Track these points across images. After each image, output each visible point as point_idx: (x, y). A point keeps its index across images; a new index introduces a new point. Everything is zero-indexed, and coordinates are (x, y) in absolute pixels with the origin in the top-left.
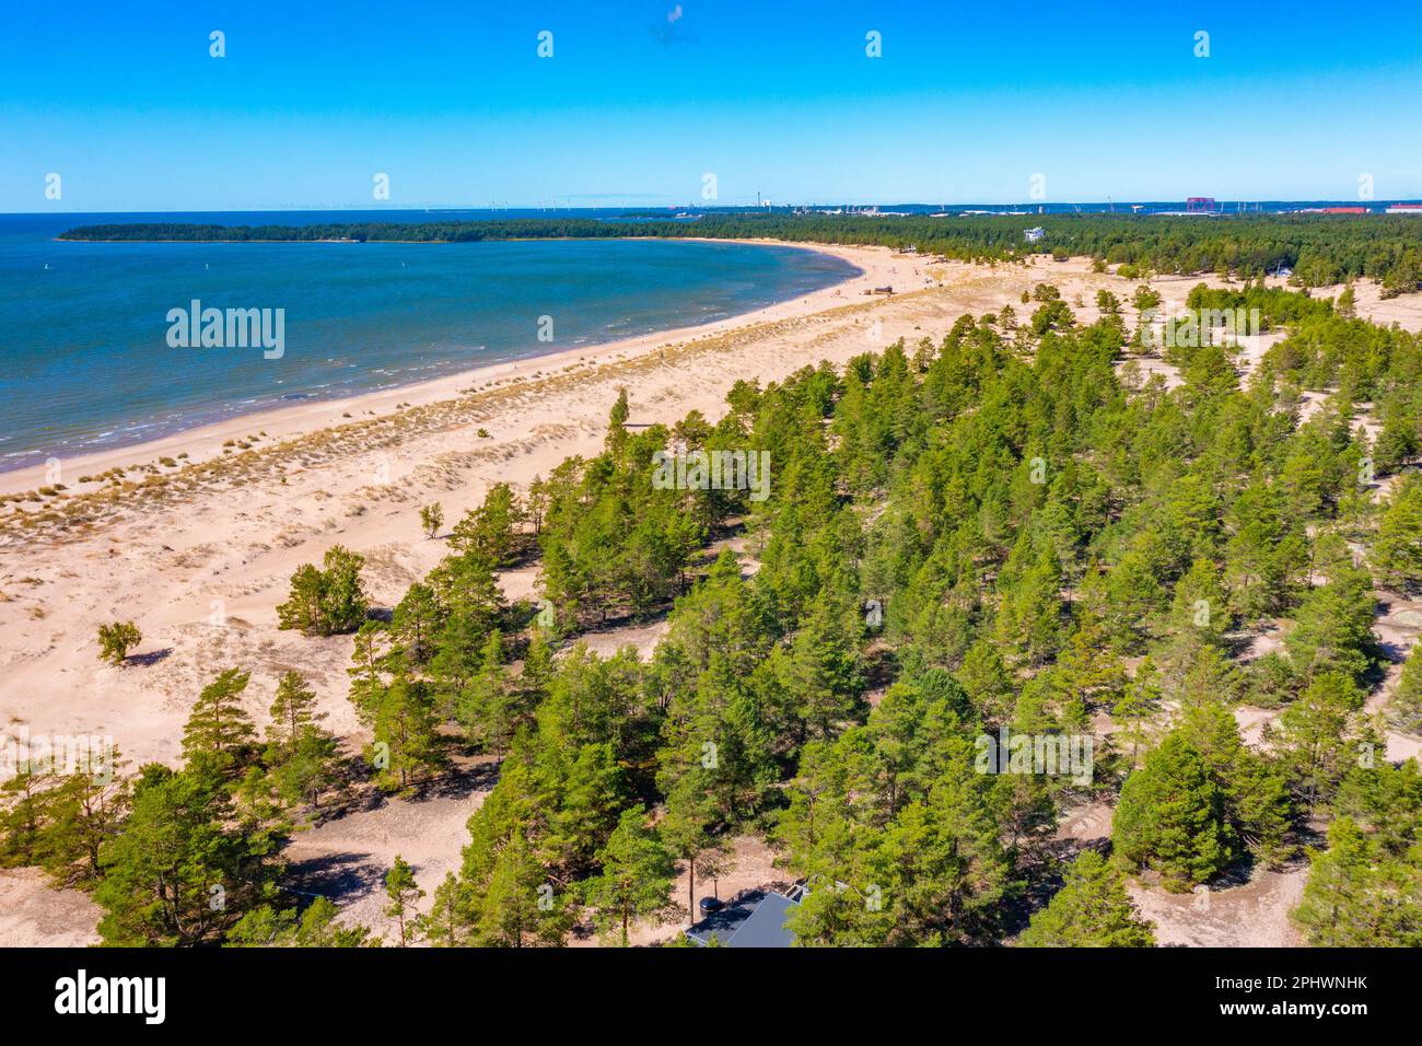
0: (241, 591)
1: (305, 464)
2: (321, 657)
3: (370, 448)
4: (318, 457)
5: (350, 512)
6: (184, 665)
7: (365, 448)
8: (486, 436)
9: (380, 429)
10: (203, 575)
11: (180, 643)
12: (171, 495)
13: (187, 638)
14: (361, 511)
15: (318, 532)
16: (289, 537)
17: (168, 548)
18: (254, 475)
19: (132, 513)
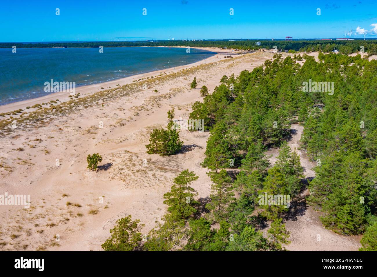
0: (119, 141)
1: (104, 101)
2: (173, 164)
3: (121, 96)
4: (106, 99)
5: (135, 114)
6: (123, 169)
7: (119, 96)
8: (157, 92)
9: (119, 91)
10: (98, 136)
11: (114, 161)
12: (65, 111)
13: (115, 158)
14: (138, 114)
15: (129, 121)
16: (121, 122)
17: (80, 127)
18: (89, 104)
19: (56, 117)
